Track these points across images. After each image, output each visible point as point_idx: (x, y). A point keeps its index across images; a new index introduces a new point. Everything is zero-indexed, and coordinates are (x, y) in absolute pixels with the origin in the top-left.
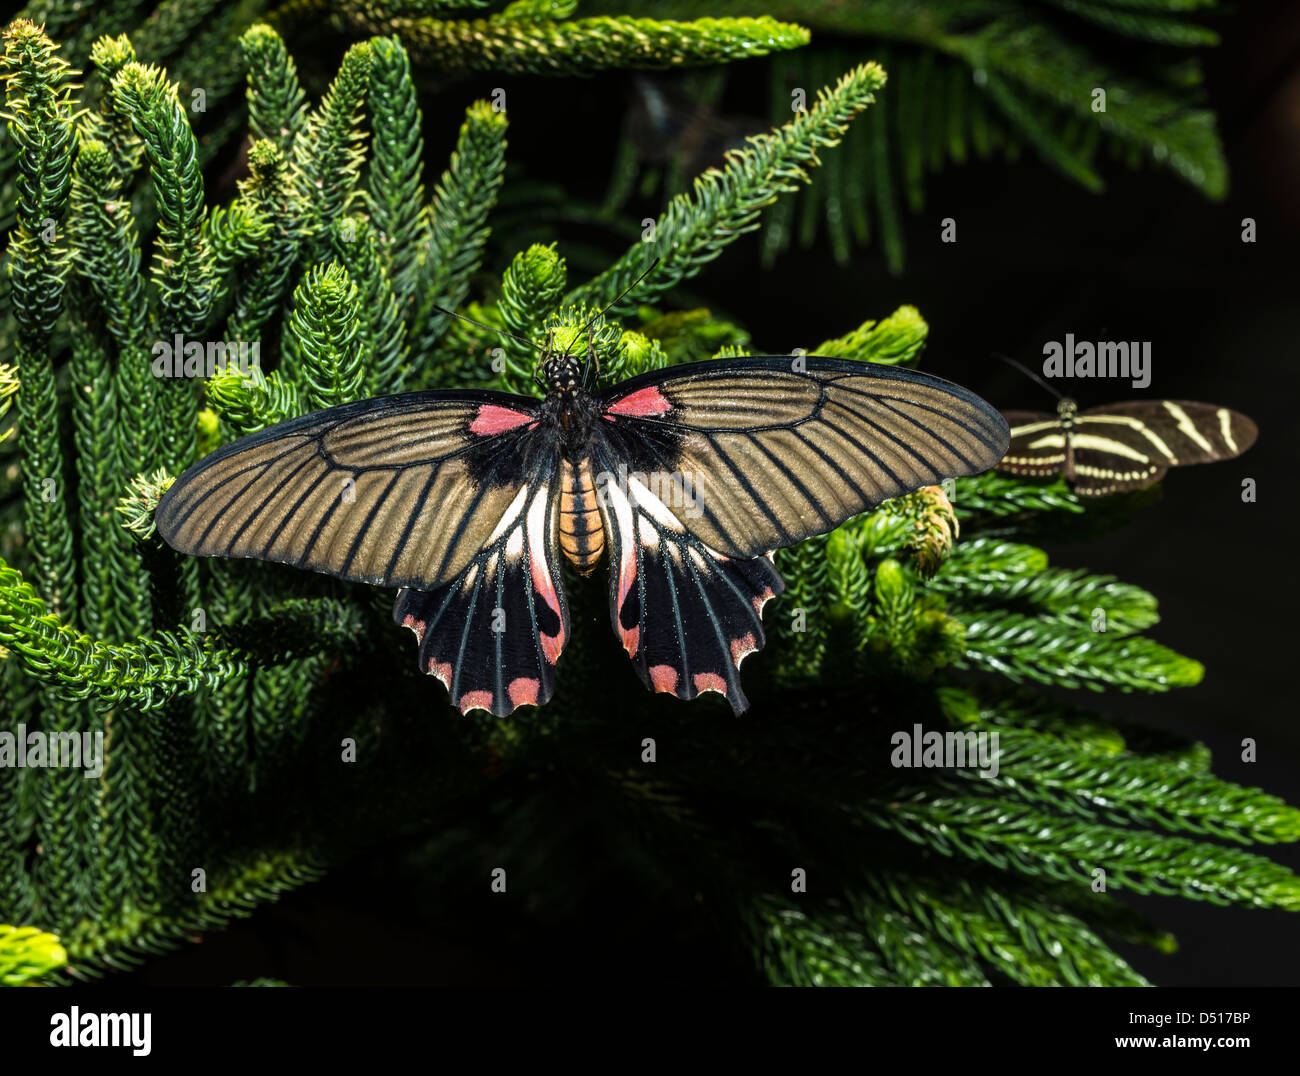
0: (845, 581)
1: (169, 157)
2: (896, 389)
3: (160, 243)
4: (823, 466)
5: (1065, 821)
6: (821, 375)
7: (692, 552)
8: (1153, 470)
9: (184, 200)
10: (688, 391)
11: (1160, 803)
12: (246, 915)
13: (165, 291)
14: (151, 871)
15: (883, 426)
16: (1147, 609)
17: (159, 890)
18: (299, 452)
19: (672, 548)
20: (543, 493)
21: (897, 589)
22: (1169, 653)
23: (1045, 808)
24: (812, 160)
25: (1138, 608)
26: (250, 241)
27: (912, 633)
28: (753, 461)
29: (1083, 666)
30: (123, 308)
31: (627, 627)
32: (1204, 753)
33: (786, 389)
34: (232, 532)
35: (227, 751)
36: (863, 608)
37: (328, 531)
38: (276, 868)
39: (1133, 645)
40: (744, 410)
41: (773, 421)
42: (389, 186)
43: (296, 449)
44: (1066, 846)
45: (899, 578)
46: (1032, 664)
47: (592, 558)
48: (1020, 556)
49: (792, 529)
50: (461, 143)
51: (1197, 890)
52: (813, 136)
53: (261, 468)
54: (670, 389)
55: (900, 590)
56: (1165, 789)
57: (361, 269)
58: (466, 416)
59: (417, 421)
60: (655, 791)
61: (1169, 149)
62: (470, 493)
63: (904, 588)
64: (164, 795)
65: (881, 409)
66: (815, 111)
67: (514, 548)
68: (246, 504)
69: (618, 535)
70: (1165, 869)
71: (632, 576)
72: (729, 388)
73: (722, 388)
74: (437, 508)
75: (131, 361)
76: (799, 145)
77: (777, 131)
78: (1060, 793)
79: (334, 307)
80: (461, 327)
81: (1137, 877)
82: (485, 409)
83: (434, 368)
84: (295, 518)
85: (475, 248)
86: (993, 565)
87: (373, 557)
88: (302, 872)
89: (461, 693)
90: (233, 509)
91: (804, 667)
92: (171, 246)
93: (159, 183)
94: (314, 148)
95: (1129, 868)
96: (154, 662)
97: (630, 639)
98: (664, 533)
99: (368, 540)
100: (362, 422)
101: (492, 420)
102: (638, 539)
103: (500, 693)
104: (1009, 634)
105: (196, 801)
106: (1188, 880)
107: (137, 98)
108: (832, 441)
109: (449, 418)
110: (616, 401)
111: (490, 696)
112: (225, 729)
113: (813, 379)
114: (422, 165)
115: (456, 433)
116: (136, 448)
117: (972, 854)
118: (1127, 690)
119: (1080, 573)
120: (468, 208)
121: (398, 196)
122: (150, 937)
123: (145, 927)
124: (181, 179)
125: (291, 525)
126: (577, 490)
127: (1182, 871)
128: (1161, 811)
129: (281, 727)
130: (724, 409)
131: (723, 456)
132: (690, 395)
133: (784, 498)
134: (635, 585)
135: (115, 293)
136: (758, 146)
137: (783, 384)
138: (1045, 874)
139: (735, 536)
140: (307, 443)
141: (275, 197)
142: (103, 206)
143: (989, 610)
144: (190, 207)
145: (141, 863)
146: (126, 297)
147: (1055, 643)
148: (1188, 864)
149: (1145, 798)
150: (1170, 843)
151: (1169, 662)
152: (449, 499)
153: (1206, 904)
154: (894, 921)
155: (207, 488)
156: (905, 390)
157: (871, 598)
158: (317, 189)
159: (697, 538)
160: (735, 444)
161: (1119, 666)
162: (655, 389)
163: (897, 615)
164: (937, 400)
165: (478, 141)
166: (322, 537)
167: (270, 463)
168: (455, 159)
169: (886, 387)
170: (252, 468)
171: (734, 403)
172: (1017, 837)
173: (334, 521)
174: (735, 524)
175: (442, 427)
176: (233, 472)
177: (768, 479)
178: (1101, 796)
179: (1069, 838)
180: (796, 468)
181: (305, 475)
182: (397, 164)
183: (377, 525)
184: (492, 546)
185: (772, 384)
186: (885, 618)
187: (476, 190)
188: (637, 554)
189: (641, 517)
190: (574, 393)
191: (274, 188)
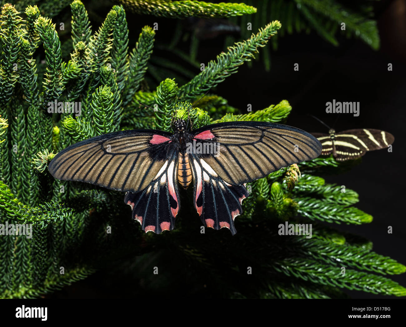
0: (262, 188)
1: (51, 47)
2: (286, 132)
3: (47, 75)
4: (262, 157)
5: (327, 266)
6: (263, 128)
7: (220, 183)
8: (361, 152)
9: (56, 61)
10: (220, 132)
11: (357, 261)
12: (60, 289)
13: (47, 90)
14: (29, 275)
15: (282, 144)
16: (355, 197)
17: (32, 281)
18: (95, 148)
19: (214, 182)
20: (173, 163)
21: (278, 192)
22: (362, 212)
23: (321, 262)
24: (256, 51)
25: (352, 197)
26: (75, 74)
27: (282, 206)
28: (240, 155)
29: (334, 216)
30: (30, 93)
31: (199, 206)
32: (371, 244)
33: (251, 132)
34: (73, 173)
35: (57, 237)
36: (267, 197)
37: (104, 173)
38: (71, 274)
39: (351, 209)
40: (238, 138)
41: (247, 142)
42: (117, 54)
43: (94, 147)
44: (326, 274)
45: (279, 188)
46: (318, 215)
47: (188, 184)
48: (316, 180)
49: (252, 176)
50: (140, 39)
51: (368, 289)
52: (257, 44)
53: (83, 153)
54: (214, 131)
55: (279, 192)
56: (359, 256)
57: (109, 83)
58: (148, 138)
59: (133, 139)
60: (194, 252)
61: (361, 32)
62: (149, 162)
63: (280, 191)
64: (37, 251)
65: (281, 139)
66: (257, 35)
67: (163, 180)
68: (78, 164)
69: (196, 177)
70: (358, 282)
71: (200, 190)
72: (233, 131)
73: (231, 131)
74: (139, 167)
75: (32, 110)
76: (252, 46)
77: (245, 41)
78: (326, 257)
79: (106, 100)
80: (136, 99)
81: (349, 284)
82: (155, 136)
83: (127, 112)
84: (93, 169)
85: (142, 74)
86: (307, 183)
87: (118, 182)
88: (79, 276)
89: (145, 226)
90: (74, 166)
91: (247, 215)
92: (51, 76)
93: (48, 56)
94: (96, 43)
95: (346, 281)
96: (45, 213)
97: (199, 210)
98: (211, 177)
99: (117, 177)
100: (115, 139)
101: (157, 140)
102: (203, 179)
103: (158, 226)
104: (311, 205)
105: (47, 253)
106: (365, 286)
107: (43, 28)
108: (265, 149)
109: (143, 139)
110: (197, 134)
111: (155, 227)
112: (56, 230)
113: (260, 129)
114: (128, 48)
115: (145, 143)
116: (32, 138)
117: (297, 276)
118: (348, 224)
119: (334, 185)
120: (141, 60)
121: (120, 57)
122: (28, 296)
123: (26, 293)
124: (55, 55)
125: (92, 171)
126: (184, 162)
127: (363, 283)
128: (358, 263)
129: (75, 229)
130: (231, 138)
131: (231, 153)
132: (220, 133)
133: (250, 167)
134: (202, 193)
135: (28, 88)
136: (239, 46)
137: (251, 130)
138: (320, 282)
139: (234, 178)
140: (98, 145)
141: (83, 60)
142: (27, 61)
143: (305, 197)
144: (58, 64)
145: (27, 272)
146: (32, 90)
147: (326, 208)
148: (365, 280)
149: (353, 259)
150: (360, 273)
151: (362, 215)
152: (143, 164)
153: (371, 293)
154: (269, 295)
155: (65, 159)
156: (289, 133)
157: (269, 193)
158: (96, 56)
159: (222, 179)
160: (234, 149)
161: (346, 216)
162: (209, 131)
163: (278, 200)
164: (299, 136)
165: (146, 39)
166: (102, 175)
167: (86, 151)
168: (137, 44)
169: (283, 132)
170: (80, 153)
171: (234, 136)
172: (311, 271)
173: (106, 170)
174: (234, 175)
175: (141, 141)
176: (74, 154)
177: (245, 160)
178: (339, 258)
179: (328, 271)
180: (254, 157)
181: (97, 155)
182: (120, 47)
183: (119, 172)
184: (156, 180)
185: (247, 130)
186: (274, 201)
187: (144, 55)
188: (202, 183)
189: (204, 172)
190: (184, 132)
191: (83, 57)
